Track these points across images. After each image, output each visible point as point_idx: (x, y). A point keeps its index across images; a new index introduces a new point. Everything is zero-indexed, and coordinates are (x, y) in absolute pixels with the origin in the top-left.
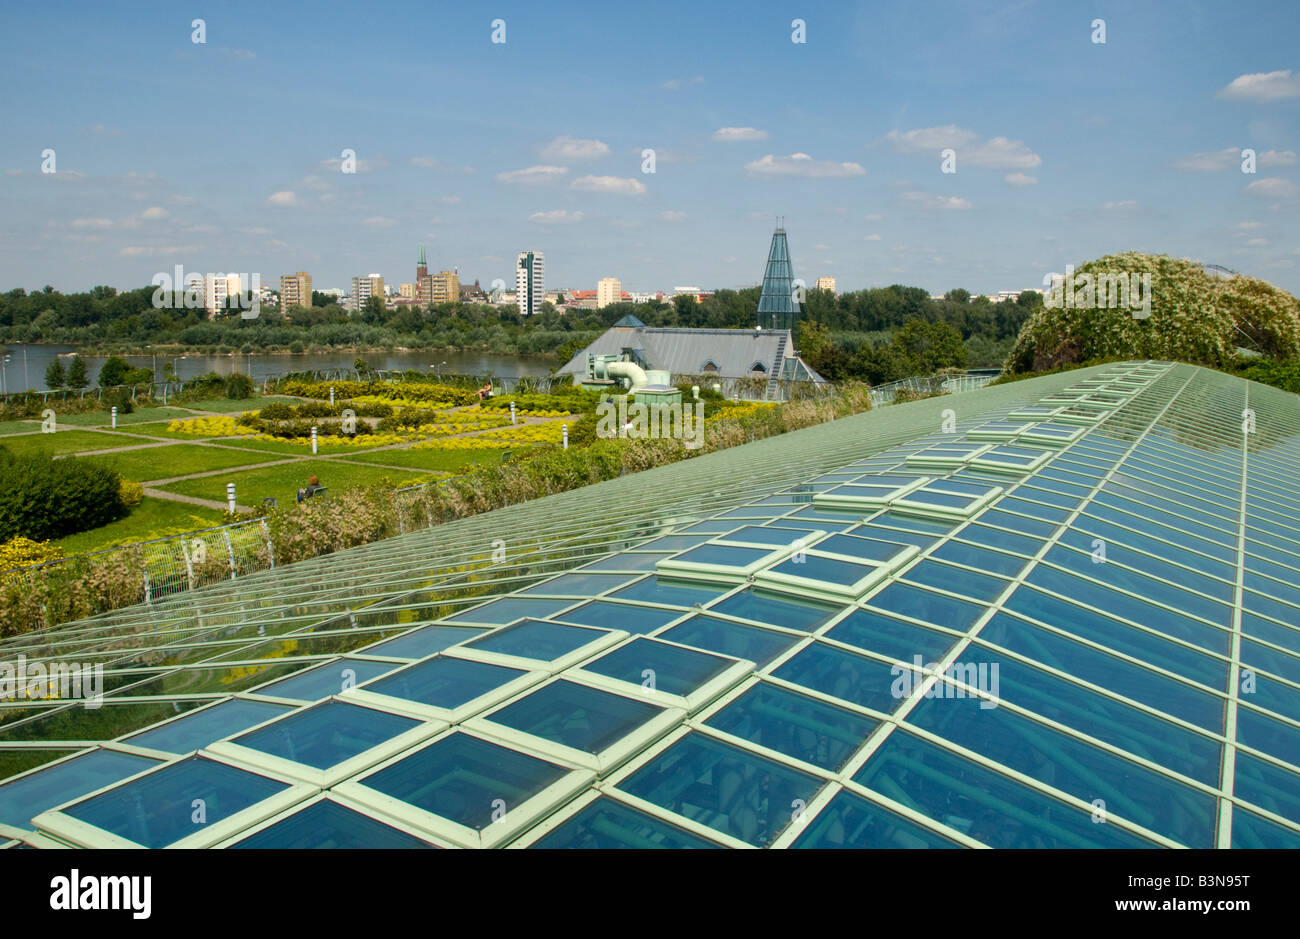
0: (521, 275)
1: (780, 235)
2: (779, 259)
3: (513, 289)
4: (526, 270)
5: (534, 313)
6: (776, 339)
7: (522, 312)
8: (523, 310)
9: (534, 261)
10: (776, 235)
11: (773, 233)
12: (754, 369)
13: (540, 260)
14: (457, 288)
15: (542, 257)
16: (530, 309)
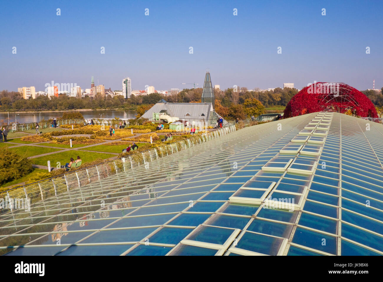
0: (124, 86)
1: (208, 75)
2: (208, 82)
3: (121, 90)
4: (125, 84)
5: (128, 97)
6: (208, 105)
7: (124, 97)
8: (125, 97)
9: (128, 82)
10: (207, 74)
11: (206, 73)
12: (202, 115)
13: (130, 81)
14: (104, 90)
15: (130, 80)
16: (127, 96)
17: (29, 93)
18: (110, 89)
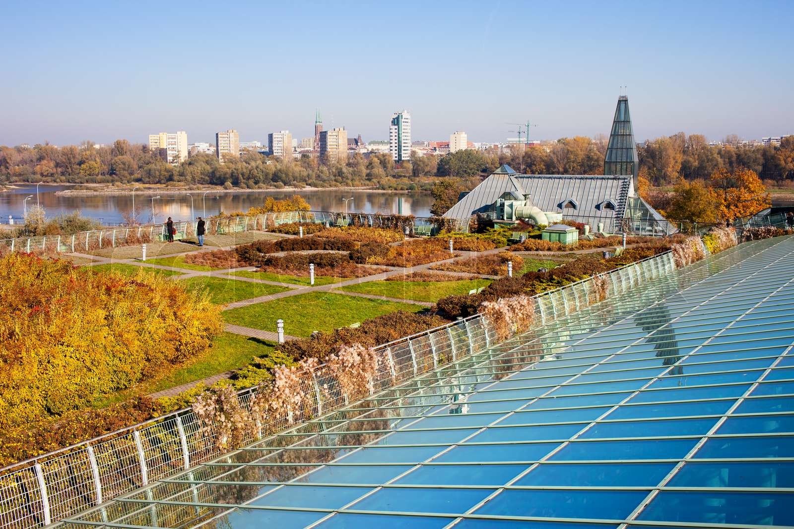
0: (393, 131)
1: (623, 102)
2: (622, 120)
4: (397, 127)
5: (403, 159)
8: (395, 157)
12: (605, 208)
13: (407, 119)
14: (346, 141)
15: (409, 117)
16: (400, 155)
17: (173, 146)
18: (359, 137)
